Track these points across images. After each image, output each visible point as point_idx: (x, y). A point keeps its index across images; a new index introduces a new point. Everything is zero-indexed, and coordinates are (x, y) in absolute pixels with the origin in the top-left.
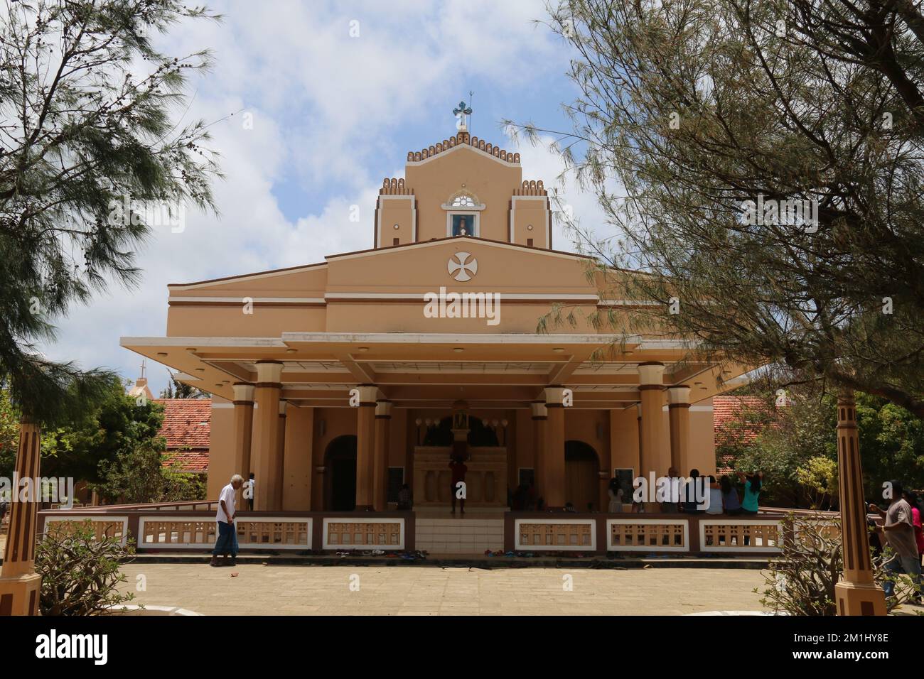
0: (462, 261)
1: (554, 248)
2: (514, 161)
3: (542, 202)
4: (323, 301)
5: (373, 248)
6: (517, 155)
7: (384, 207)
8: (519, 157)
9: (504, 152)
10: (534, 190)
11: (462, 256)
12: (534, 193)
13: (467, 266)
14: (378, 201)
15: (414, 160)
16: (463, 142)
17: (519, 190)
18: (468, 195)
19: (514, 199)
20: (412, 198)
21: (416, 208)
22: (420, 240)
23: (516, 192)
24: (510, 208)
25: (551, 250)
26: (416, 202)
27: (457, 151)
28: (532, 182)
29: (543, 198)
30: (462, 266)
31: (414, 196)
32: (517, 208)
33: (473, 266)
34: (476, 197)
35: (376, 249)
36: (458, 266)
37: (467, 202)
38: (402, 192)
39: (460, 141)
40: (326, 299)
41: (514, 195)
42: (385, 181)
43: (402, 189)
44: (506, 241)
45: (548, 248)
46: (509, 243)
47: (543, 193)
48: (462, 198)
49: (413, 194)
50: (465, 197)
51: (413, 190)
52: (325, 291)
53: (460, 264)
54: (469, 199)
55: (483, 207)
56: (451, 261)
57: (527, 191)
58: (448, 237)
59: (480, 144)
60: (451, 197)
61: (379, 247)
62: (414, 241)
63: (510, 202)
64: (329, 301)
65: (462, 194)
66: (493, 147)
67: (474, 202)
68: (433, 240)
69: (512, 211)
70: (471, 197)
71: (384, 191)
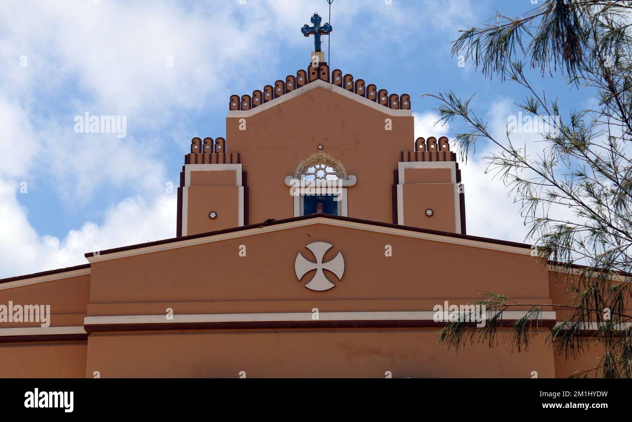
0: (319, 257)
1: (468, 233)
2: (400, 106)
3: (448, 171)
4: (81, 330)
5: (175, 236)
6: (406, 97)
7: (192, 184)
8: (408, 99)
9: (385, 92)
10: (434, 152)
11: (319, 248)
12: (434, 156)
13: (328, 266)
14: (183, 175)
15: (240, 107)
16: (319, 77)
17: (409, 153)
18: (328, 163)
19: (402, 166)
20: (238, 168)
21: (244, 183)
22: (253, 222)
23: (406, 156)
24: (396, 181)
25: (463, 235)
26: (244, 175)
27: (309, 92)
28: (432, 139)
29: (450, 165)
30: (320, 266)
31: (240, 165)
32: (407, 182)
33: (337, 266)
34: (340, 165)
35: (180, 238)
36: (311, 266)
37: (326, 174)
38: (221, 159)
39: (313, 77)
40: (88, 328)
41: (402, 160)
42: (193, 142)
43: (221, 154)
44: (391, 223)
45: (459, 231)
46: (395, 225)
47: (448, 156)
48: (318, 167)
49: (239, 162)
50: (323, 166)
51: (239, 155)
52: (86, 314)
53: (316, 262)
54: (330, 170)
55: (353, 180)
56: (300, 259)
57: (423, 153)
58: (296, 216)
59: (345, 81)
60: (301, 166)
61: (184, 233)
62: (241, 224)
63: (396, 173)
64: (91, 329)
65: (319, 161)
66: (366, 86)
67: (338, 173)
68: (270, 222)
69: (400, 188)
70: (333, 165)
71: (193, 158)
